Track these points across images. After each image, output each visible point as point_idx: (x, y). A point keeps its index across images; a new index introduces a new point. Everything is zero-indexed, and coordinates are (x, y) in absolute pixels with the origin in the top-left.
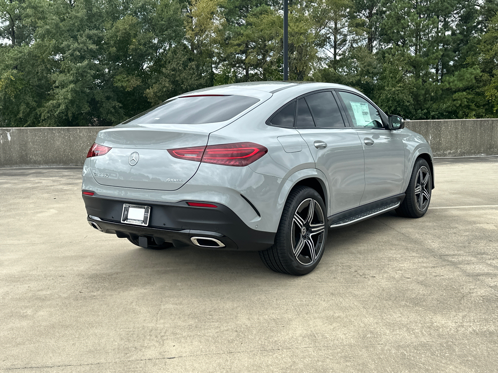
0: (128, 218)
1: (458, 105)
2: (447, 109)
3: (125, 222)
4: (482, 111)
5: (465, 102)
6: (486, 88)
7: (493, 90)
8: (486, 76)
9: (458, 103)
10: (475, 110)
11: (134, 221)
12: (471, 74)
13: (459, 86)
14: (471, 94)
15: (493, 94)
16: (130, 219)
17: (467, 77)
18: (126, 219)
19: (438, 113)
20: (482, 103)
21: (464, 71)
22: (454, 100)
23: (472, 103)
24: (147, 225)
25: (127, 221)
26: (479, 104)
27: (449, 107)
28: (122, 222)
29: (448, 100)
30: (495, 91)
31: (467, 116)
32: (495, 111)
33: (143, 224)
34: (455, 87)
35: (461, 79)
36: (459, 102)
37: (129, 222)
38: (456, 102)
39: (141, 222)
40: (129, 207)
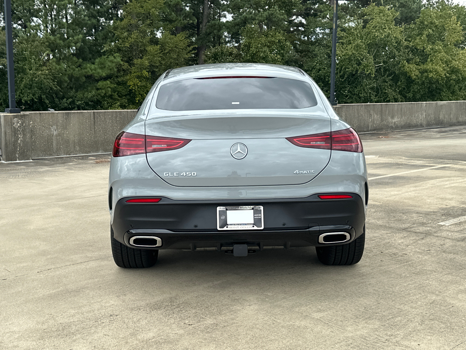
0: (228, 223)
1: (103, 95)
2: (91, 99)
3: (225, 229)
4: (125, 101)
5: (109, 91)
6: (128, 77)
7: (135, 79)
8: (126, 66)
9: (103, 93)
10: (118, 100)
11: (240, 226)
12: (112, 62)
13: (102, 74)
14: (113, 83)
15: (135, 83)
16: (231, 225)
17: (108, 65)
19: (83, 103)
20: (124, 92)
21: (104, 58)
22: (98, 89)
23: (115, 92)
24: (262, 228)
25: (227, 227)
26: (120, 93)
27: (94, 96)
28: (219, 229)
29: (93, 89)
30: (137, 80)
31: (111, 106)
32: (137, 101)
33: (255, 228)
34: (98, 76)
35: (102, 66)
36: (104, 91)
37: (232, 228)
38: (100, 91)
39: (252, 226)
40: (227, 210)
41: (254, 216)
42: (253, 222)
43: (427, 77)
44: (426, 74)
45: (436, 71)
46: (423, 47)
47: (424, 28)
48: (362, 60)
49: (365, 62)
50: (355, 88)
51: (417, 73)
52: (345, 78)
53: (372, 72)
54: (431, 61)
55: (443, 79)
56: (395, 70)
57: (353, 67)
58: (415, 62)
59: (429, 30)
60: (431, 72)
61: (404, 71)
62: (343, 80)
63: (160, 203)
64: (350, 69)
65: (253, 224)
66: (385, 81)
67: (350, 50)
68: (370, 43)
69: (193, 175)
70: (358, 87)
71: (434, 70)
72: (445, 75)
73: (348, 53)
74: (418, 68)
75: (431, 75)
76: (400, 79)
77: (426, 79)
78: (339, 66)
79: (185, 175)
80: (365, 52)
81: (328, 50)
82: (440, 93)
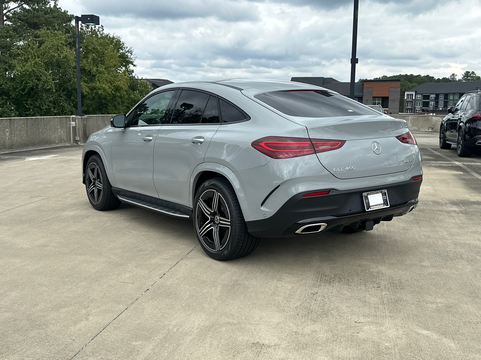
0: (370, 205)
3: (370, 210)
11: (377, 207)
16: (372, 206)
18: (369, 207)
24: (389, 206)
25: (371, 208)
28: (367, 211)
33: (385, 207)
37: (373, 208)
39: (383, 205)
40: (368, 195)
41: (383, 198)
42: (383, 203)
43: (97, 93)
44: (95, 91)
45: (104, 89)
46: (90, 69)
47: (89, 52)
48: (41, 76)
49: (44, 78)
50: (35, 101)
51: (88, 90)
52: (26, 92)
53: (52, 87)
54: (98, 80)
55: (110, 95)
56: (68, 86)
57: (34, 82)
58: (84, 80)
59: (93, 54)
60: (99, 89)
61: (76, 87)
62: (24, 93)
63: (330, 194)
64: (31, 84)
65: (384, 204)
66: (59, 96)
67: (29, 66)
68: (46, 62)
69: (353, 169)
70: (38, 101)
71: (102, 88)
72: (111, 92)
73: (28, 70)
74: (87, 85)
75: (100, 92)
76: (73, 94)
77: (95, 95)
78: (19, 81)
79: (348, 169)
80: (43, 70)
81: (6, 66)
82: (106, 107)
